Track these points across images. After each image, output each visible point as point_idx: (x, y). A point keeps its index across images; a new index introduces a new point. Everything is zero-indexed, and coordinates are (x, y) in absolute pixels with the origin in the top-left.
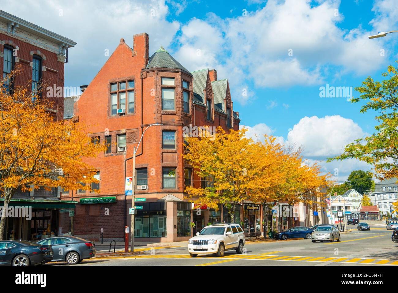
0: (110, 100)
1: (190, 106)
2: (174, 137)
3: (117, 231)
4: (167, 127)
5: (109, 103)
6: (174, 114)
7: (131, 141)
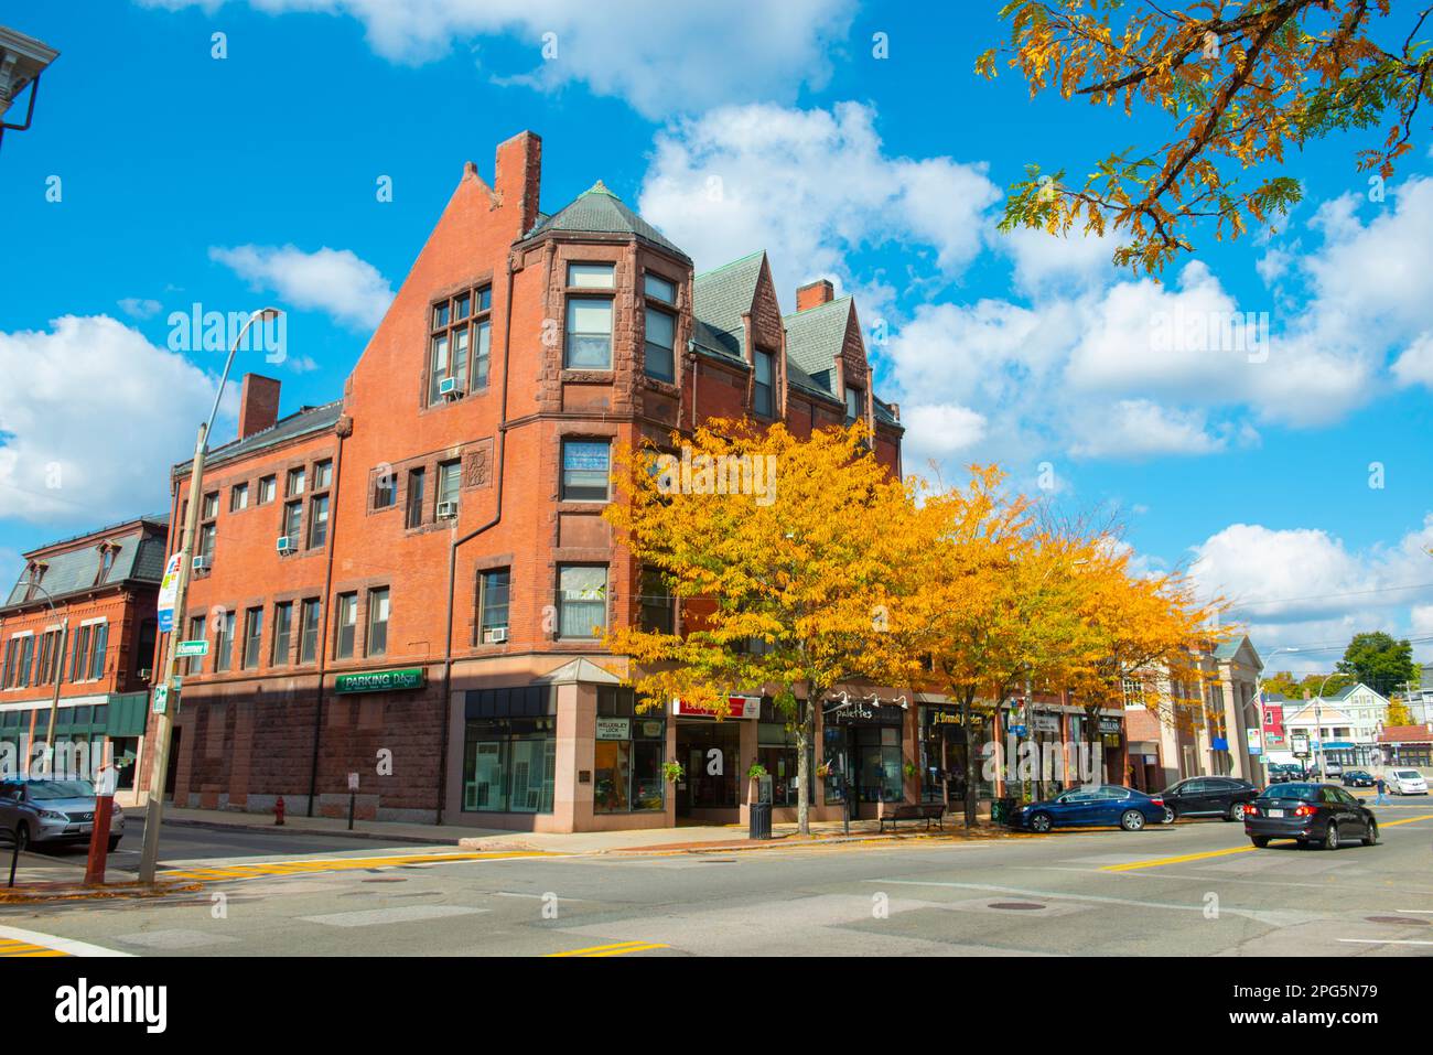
0: (430, 357)
1: (678, 359)
2: (606, 460)
3: (423, 786)
4: (580, 427)
5: (425, 366)
6: (605, 382)
7: (473, 482)
